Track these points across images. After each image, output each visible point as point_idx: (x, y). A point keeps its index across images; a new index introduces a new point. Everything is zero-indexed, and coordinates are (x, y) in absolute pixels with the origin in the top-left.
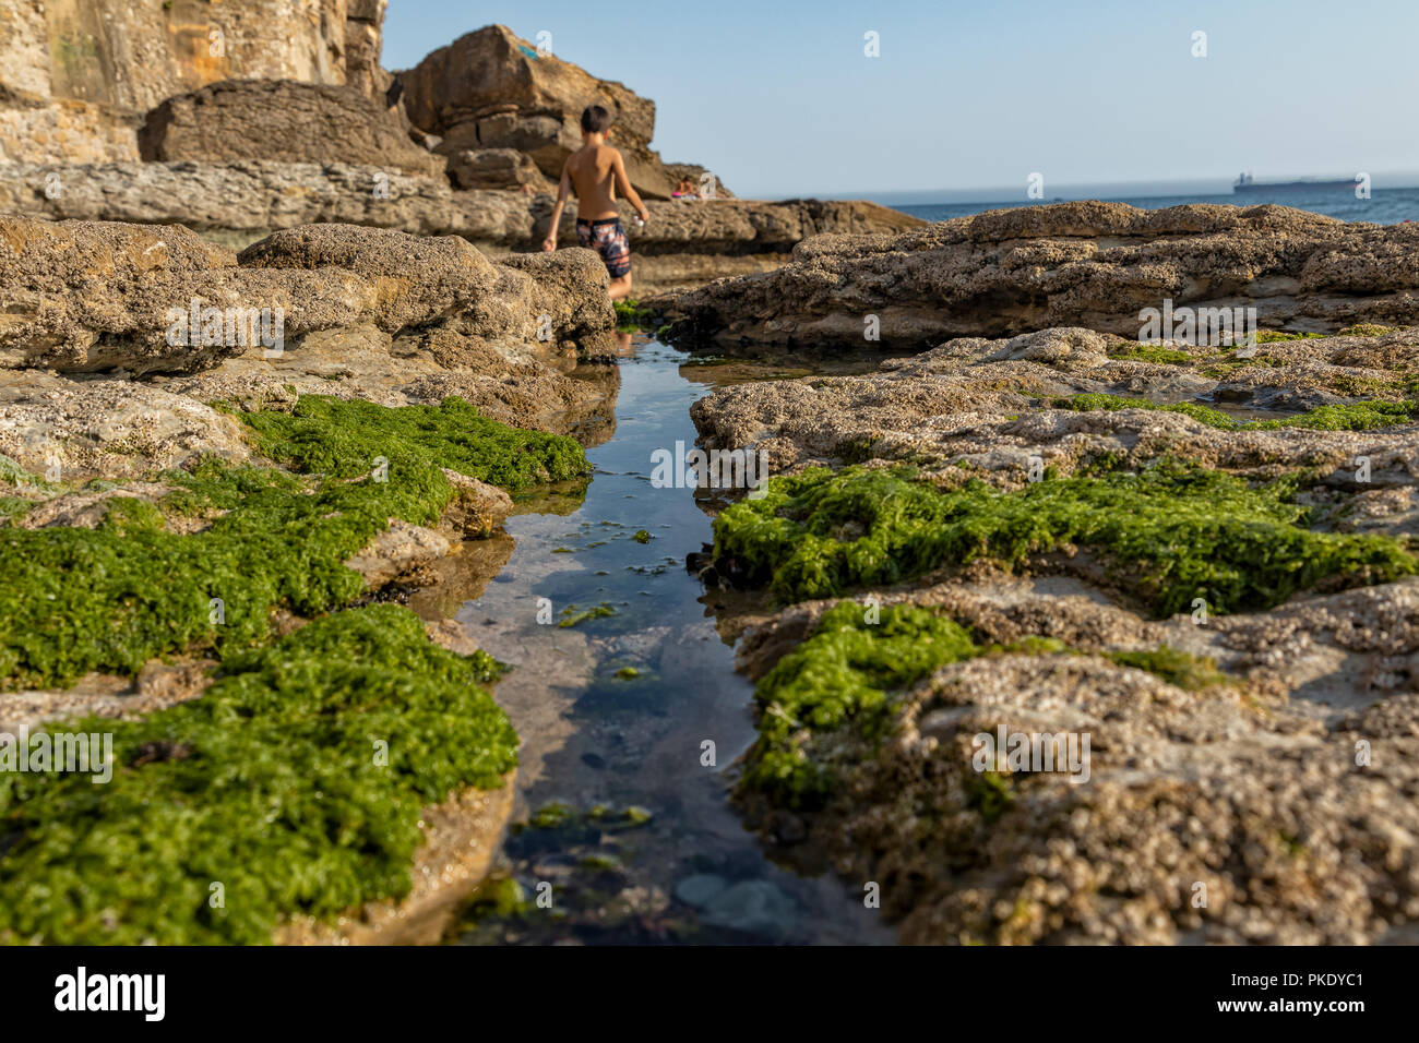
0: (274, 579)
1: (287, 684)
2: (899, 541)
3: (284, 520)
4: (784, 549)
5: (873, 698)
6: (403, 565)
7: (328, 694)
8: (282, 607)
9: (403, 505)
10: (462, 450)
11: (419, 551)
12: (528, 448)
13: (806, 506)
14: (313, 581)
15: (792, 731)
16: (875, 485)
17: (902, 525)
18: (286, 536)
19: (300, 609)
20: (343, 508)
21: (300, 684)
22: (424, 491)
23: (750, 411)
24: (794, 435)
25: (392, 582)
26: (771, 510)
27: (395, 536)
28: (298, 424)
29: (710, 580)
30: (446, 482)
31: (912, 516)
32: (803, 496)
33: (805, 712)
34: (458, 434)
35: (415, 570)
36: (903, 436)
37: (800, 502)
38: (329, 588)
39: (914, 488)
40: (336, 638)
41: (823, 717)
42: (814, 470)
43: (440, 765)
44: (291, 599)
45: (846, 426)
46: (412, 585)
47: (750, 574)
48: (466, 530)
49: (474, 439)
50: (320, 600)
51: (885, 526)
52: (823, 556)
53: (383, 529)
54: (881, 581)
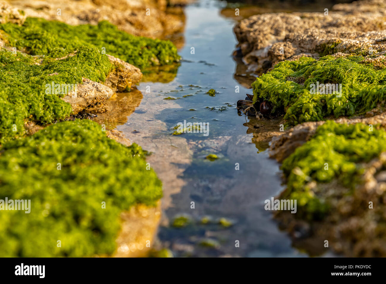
0: (26, 105)
1: (44, 153)
2: (354, 93)
3: (27, 77)
4: (292, 96)
5: (349, 167)
6: (90, 101)
7: (64, 158)
8: (30, 120)
9: (87, 71)
10: (112, 47)
11: (98, 94)
12: (147, 47)
13: (303, 76)
14: (46, 107)
15: (306, 183)
16: (342, 64)
17: (356, 85)
18: (30, 84)
19: (39, 121)
20: (59, 71)
21: (50, 153)
22: (98, 65)
23: (267, 29)
24: (293, 41)
25: (84, 110)
26: (284, 77)
27: (86, 86)
28: (27, 30)
29: (251, 114)
30: (109, 61)
31: (361, 81)
32: (301, 71)
33: (313, 173)
34: (110, 39)
35: (96, 104)
36: (353, 42)
37: (299, 74)
38: (54, 111)
39: (362, 66)
40: (62, 134)
41: (323, 176)
42: (305, 59)
43: (127, 193)
44: (35, 116)
45: (321, 36)
46: (94, 112)
47: (273, 111)
48: (118, 87)
49: (118, 41)
50: (49, 116)
51: (347, 85)
52: (313, 100)
53: (80, 82)
54: (346, 114)
